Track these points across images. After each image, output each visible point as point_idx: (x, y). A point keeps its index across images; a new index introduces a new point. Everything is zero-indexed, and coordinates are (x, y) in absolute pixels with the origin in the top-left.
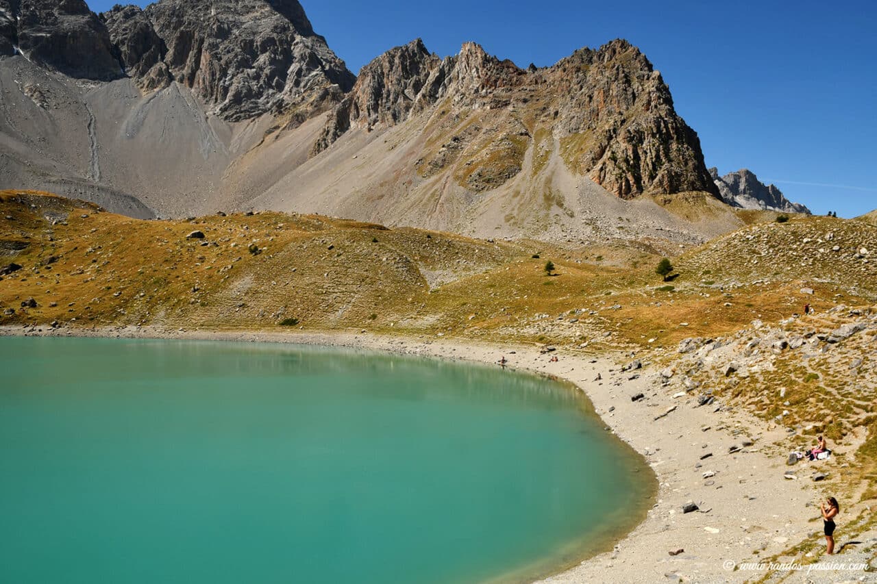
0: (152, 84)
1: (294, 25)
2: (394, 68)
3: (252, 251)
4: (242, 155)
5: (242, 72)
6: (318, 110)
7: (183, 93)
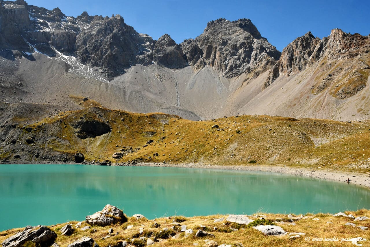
0: (198, 67)
1: (253, 35)
2: (298, 47)
3: (237, 132)
4: (234, 92)
5: (233, 57)
6: (265, 69)
7: (210, 69)
